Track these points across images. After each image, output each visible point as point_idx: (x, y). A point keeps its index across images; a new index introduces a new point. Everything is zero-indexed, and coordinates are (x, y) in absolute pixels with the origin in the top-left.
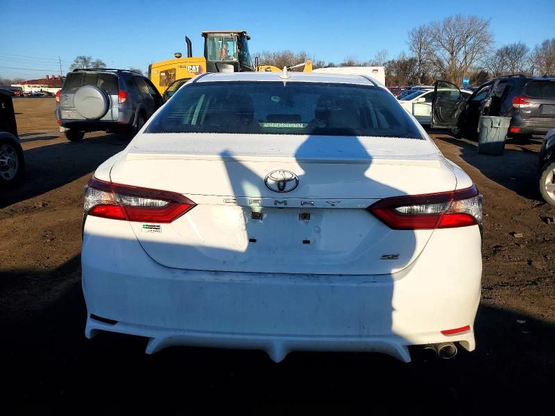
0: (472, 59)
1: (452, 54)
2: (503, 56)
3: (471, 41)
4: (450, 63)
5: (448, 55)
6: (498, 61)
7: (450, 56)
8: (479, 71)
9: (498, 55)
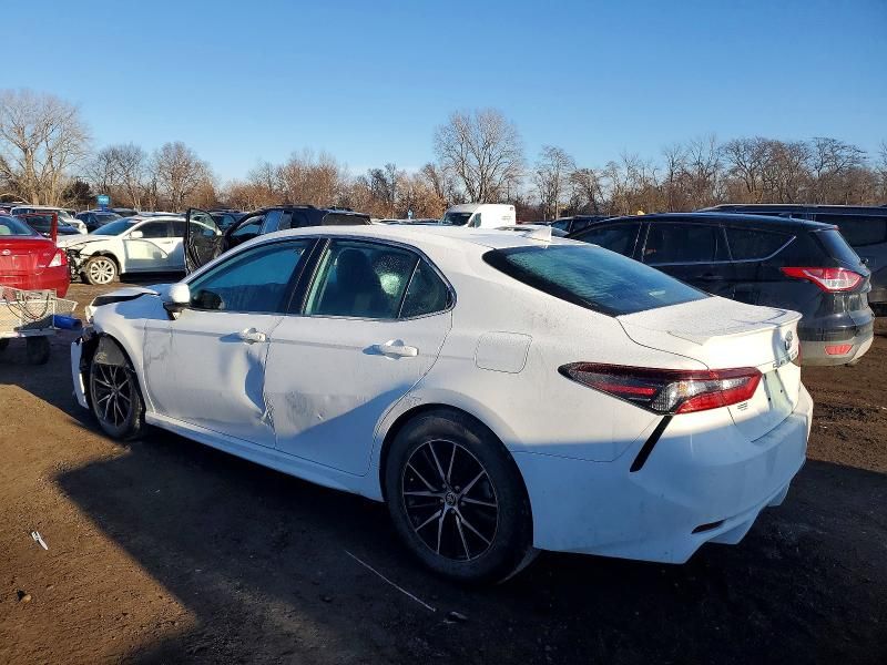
0: (61, 162)
1: (25, 151)
2: (109, 162)
3: (55, 135)
4: (25, 166)
5: (19, 153)
6: (102, 167)
7: (22, 154)
8: (74, 181)
9: (100, 158)
